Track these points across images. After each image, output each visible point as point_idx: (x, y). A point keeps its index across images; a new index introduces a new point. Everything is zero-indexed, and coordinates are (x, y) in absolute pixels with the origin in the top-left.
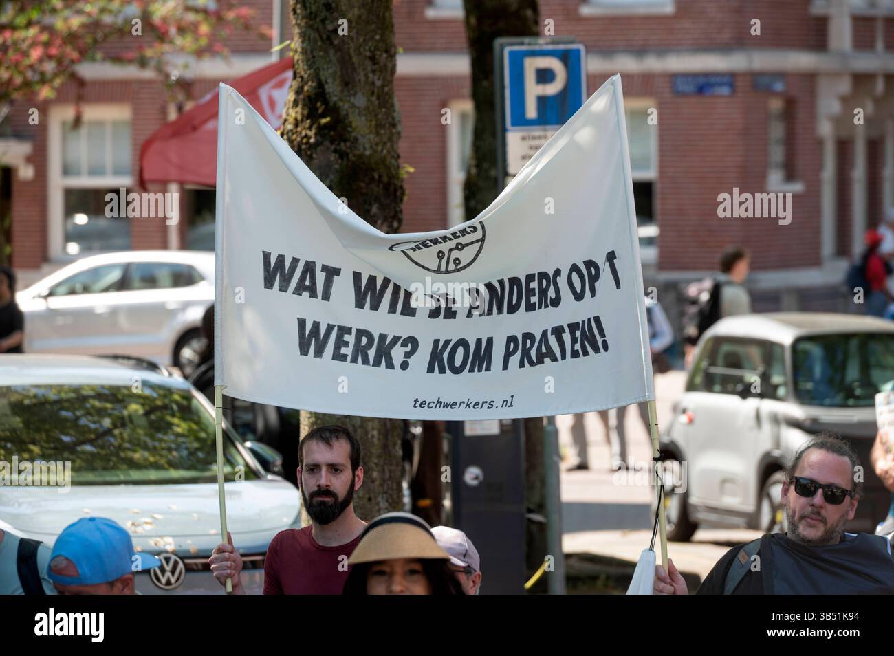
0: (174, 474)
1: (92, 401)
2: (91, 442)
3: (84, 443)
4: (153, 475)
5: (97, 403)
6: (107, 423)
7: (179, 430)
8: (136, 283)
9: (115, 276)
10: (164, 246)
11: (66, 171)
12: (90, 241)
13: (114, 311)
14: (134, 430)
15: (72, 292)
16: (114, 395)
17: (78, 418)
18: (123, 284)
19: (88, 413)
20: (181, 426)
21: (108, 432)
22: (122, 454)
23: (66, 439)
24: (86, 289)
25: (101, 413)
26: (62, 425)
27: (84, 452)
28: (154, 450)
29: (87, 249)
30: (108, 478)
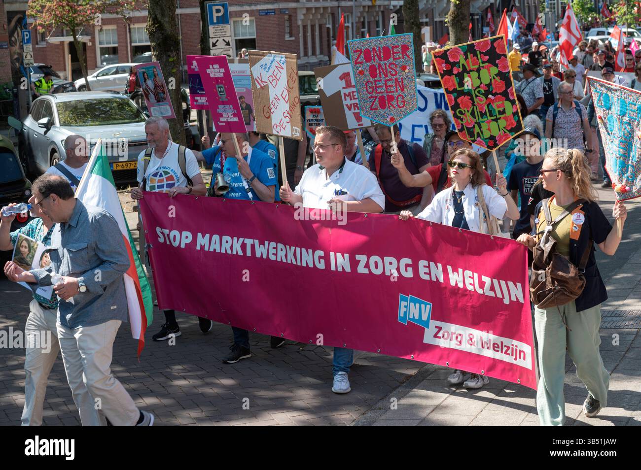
0: (126, 121)
1: (104, 103)
2: (104, 114)
3: (102, 114)
4: (121, 121)
5: (105, 104)
6: (108, 109)
7: (127, 110)
8: (120, 72)
9: (115, 70)
10: (128, 62)
11: (100, 43)
12: (109, 61)
13: (115, 79)
14: (115, 110)
15: (103, 75)
16: (109, 101)
17: (100, 108)
18: (116, 73)
19: (103, 106)
20: (127, 109)
21: (108, 111)
22: (112, 117)
23: (97, 113)
24: (107, 74)
25: (106, 106)
26: (95, 110)
27: (102, 117)
28: (121, 115)
29: (108, 64)
30: (109, 123)
